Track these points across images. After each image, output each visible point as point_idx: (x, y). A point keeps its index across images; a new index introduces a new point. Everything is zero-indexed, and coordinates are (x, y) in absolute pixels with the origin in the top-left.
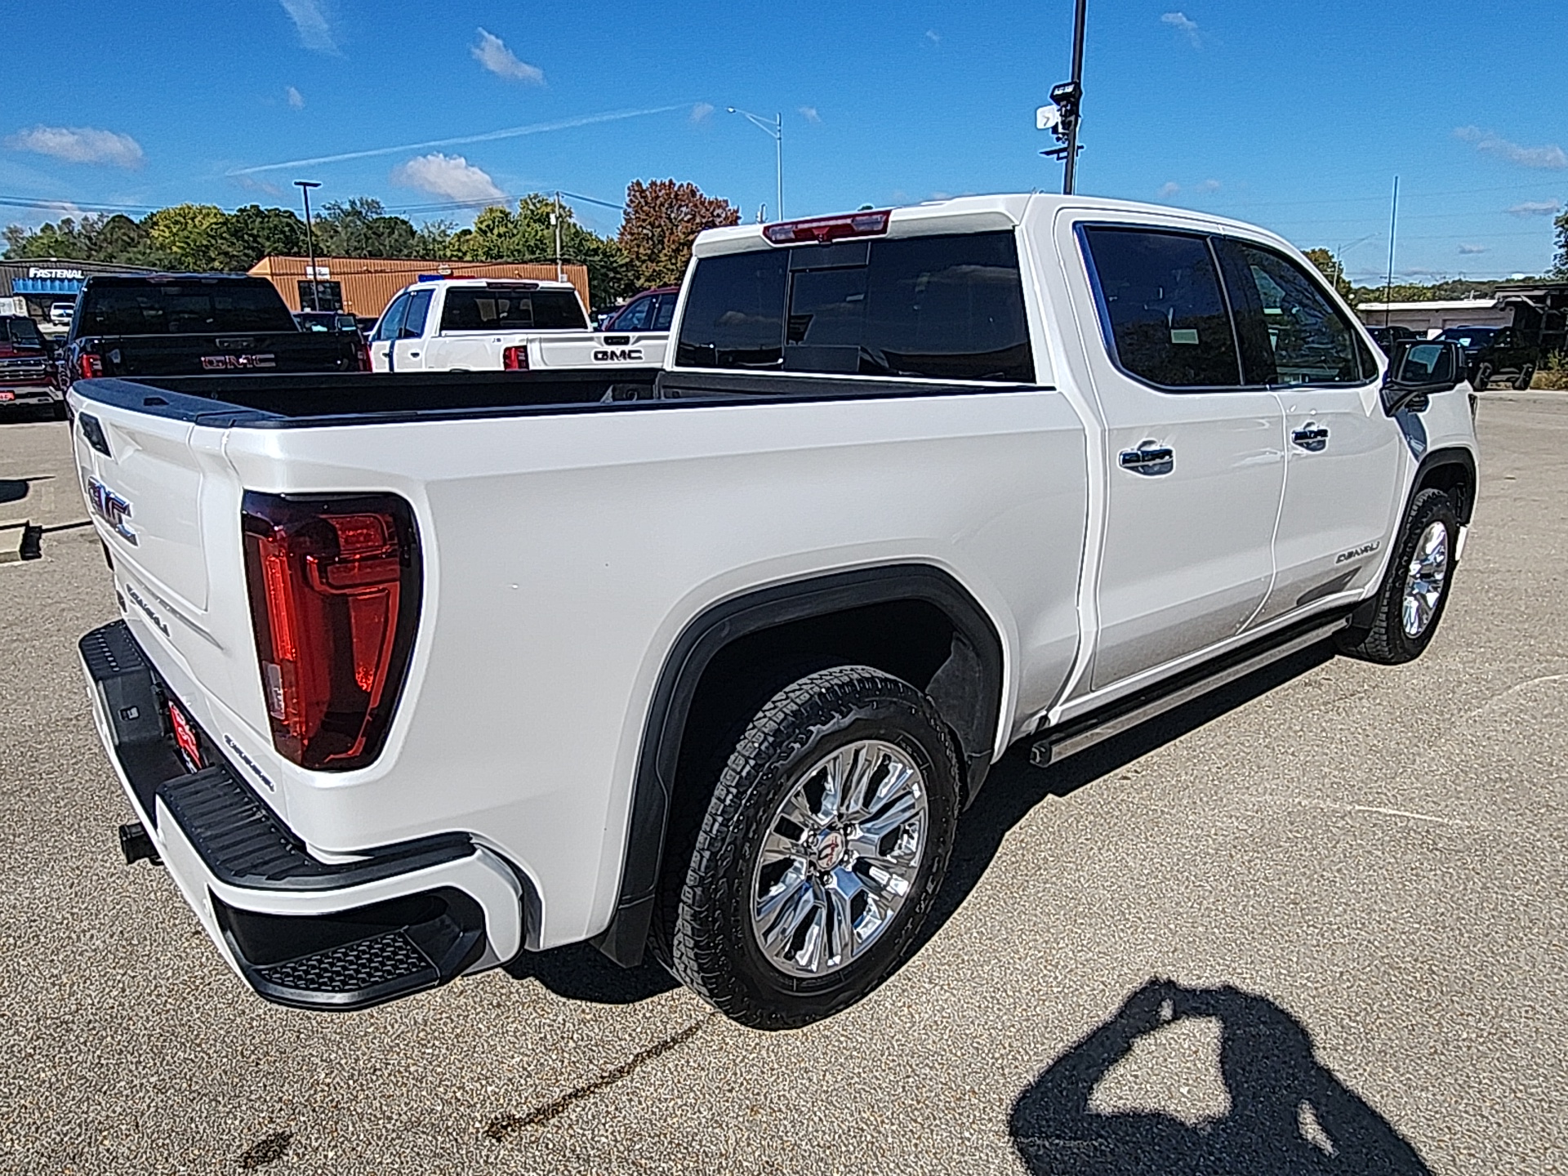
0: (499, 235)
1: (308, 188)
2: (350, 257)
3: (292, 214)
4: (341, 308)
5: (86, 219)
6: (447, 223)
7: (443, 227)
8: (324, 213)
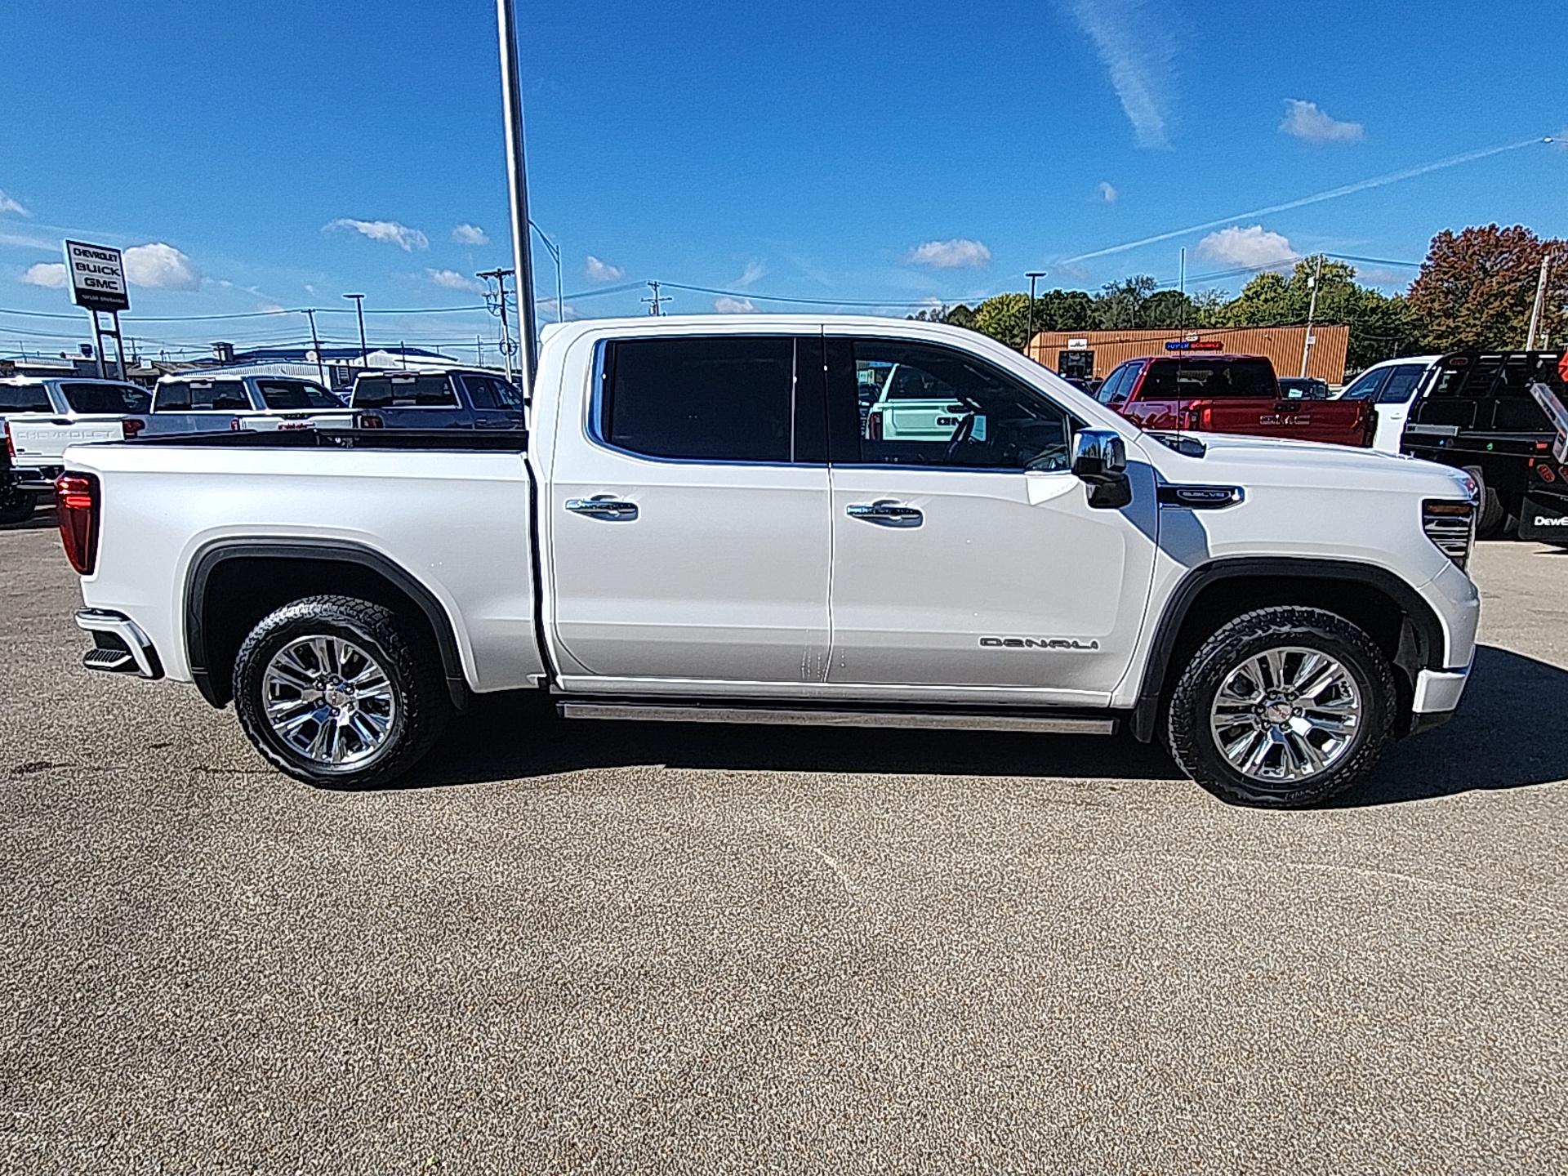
0: (1266, 301)
1: (1036, 278)
2: (1117, 329)
3: (1085, 295)
4: (1091, 373)
5: (934, 310)
6: (1218, 292)
7: (1213, 297)
8: (1103, 292)
